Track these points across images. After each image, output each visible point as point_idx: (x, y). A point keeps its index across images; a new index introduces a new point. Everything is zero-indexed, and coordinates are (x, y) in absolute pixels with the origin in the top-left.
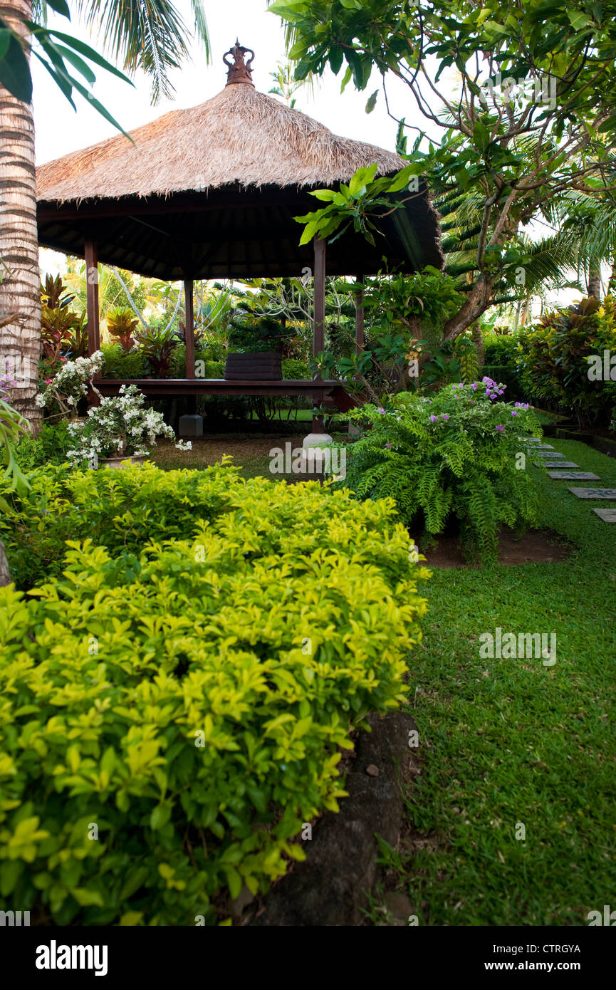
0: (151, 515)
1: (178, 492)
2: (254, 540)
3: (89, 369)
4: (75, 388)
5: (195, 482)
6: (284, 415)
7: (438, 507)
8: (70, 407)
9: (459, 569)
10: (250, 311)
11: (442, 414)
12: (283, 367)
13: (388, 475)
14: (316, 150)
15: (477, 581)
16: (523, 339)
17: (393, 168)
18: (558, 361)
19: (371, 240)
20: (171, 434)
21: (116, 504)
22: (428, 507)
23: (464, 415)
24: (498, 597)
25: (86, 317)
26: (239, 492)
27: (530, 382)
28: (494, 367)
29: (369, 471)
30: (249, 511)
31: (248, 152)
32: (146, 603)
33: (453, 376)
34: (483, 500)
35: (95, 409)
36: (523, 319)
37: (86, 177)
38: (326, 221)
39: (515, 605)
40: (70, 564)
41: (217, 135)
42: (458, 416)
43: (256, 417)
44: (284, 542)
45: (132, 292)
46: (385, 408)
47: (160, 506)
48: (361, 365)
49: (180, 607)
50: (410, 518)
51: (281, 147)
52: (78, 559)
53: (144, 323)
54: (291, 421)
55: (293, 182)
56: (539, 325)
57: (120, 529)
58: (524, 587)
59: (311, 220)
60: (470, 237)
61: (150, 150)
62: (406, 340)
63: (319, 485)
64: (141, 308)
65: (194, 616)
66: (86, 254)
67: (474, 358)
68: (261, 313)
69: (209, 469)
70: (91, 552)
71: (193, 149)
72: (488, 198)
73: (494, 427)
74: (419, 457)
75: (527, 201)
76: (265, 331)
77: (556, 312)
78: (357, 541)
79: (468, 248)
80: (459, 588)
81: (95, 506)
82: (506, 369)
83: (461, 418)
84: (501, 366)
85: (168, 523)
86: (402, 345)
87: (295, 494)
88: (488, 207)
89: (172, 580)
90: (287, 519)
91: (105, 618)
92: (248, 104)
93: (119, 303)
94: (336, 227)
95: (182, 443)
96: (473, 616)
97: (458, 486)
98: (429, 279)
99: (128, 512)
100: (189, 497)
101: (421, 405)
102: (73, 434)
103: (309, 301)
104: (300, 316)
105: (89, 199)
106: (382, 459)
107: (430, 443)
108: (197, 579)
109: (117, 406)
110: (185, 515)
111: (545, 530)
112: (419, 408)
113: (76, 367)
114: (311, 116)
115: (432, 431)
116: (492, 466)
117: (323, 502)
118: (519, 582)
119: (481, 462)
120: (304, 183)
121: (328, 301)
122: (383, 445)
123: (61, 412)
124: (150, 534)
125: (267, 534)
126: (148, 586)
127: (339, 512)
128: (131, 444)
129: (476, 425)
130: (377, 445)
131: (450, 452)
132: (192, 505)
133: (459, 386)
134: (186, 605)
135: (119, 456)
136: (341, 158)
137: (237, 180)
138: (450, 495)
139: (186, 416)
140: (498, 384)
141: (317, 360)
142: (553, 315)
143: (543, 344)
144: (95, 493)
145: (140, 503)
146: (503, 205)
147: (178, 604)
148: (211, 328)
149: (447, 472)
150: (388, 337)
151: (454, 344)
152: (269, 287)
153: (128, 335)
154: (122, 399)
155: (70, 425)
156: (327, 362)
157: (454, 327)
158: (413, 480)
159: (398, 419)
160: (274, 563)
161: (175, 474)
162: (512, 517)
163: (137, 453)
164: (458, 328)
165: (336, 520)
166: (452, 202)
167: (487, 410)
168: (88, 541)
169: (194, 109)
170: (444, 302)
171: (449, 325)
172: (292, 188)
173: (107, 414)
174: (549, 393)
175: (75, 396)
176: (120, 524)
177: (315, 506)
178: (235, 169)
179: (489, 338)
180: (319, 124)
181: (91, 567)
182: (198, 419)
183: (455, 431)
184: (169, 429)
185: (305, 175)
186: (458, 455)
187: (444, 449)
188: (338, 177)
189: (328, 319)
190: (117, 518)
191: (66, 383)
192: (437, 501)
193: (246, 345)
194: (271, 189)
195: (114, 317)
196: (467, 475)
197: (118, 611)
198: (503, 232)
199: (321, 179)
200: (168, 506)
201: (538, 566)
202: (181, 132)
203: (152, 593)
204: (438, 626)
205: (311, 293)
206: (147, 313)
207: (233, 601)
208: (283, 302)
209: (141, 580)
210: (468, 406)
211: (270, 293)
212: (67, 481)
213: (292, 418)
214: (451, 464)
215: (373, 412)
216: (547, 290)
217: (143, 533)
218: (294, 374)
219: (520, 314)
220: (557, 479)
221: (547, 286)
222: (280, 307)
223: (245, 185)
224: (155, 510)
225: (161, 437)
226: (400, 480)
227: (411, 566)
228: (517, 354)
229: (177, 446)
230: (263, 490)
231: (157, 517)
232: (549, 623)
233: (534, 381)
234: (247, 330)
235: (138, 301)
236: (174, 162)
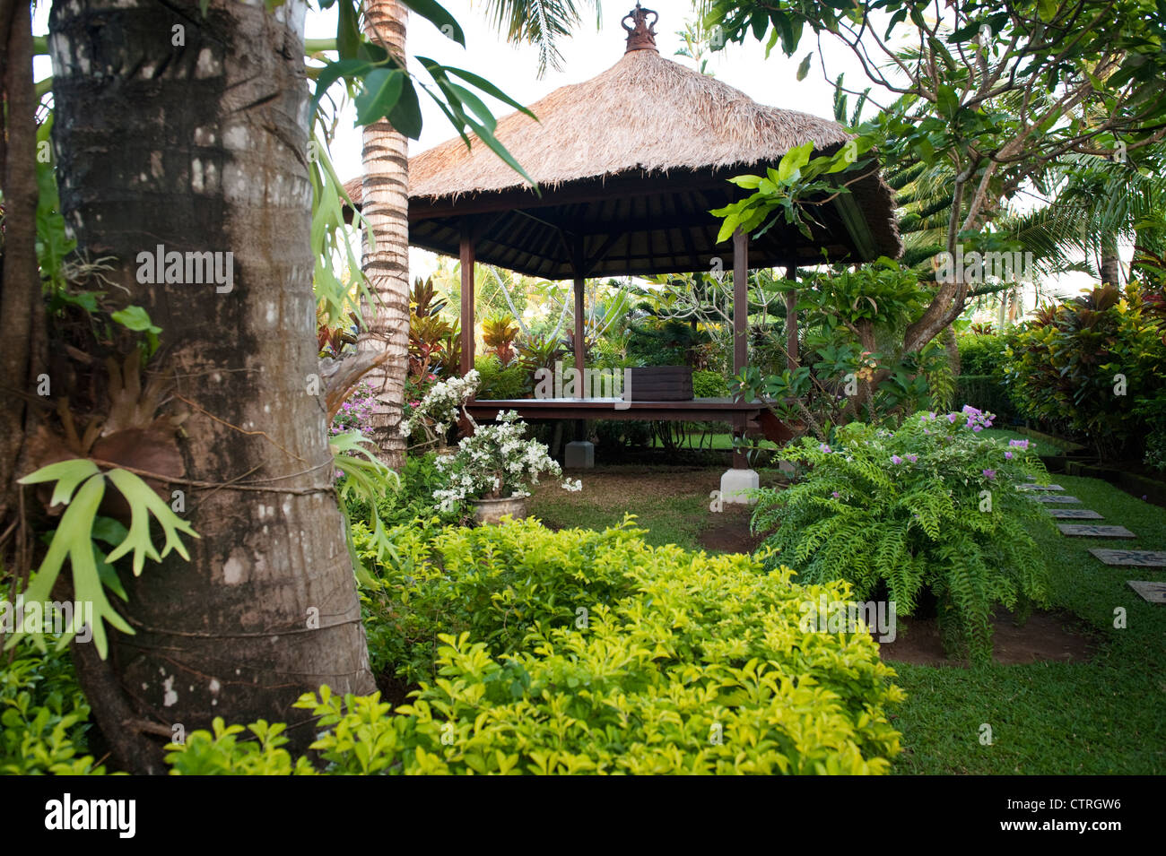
0: (537, 591)
1: (570, 564)
2: (668, 641)
3: (462, 391)
4: (445, 413)
5: (589, 549)
6: (694, 441)
7: (906, 579)
8: (437, 435)
9: (938, 667)
10: (653, 313)
11: (908, 455)
12: (694, 380)
13: (837, 534)
14: (734, 123)
15: (965, 685)
16: (1012, 341)
17: (833, 140)
18: (1064, 371)
19: (807, 232)
20: (556, 470)
21: (494, 575)
22: (892, 579)
23: (939, 455)
24: (995, 711)
25: (460, 325)
26: (647, 566)
27: (1025, 397)
28: (973, 377)
29: (810, 529)
30: (660, 598)
31: (652, 129)
32: (536, 730)
33: (921, 401)
34: (969, 571)
35: (467, 439)
36: (1011, 313)
37: (464, 167)
38: (750, 213)
39: (1021, 724)
40: (443, 665)
41: (615, 112)
42: (930, 456)
43: (659, 444)
44: (708, 648)
45: (511, 290)
46: (828, 442)
47: (548, 581)
48: (796, 385)
49: (578, 737)
50: (867, 593)
51: (692, 122)
52: (453, 660)
53: (525, 328)
54: (704, 451)
55: (707, 163)
56: (1034, 322)
57: (499, 609)
58: (1032, 698)
59: (731, 212)
60: (934, 213)
61: (537, 134)
62: (855, 352)
63: (749, 560)
64: (521, 309)
65: (596, 754)
66: (462, 253)
67: (947, 373)
68: (666, 315)
69: (608, 532)
70: (468, 650)
71: (587, 130)
72: (959, 173)
73: (981, 472)
74: (878, 511)
75: (1012, 171)
76: (672, 337)
77: (1058, 304)
78: (803, 646)
79: (932, 227)
80: (939, 695)
81: (469, 576)
82: (991, 379)
83: (934, 460)
84: (983, 376)
85: (557, 603)
86: (849, 360)
87: (718, 571)
88: (960, 184)
89: (568, 699)
90: (709, 610)
91: (487, 750)
92: (651, 73)
93: (495, 304)
94: (763, 219)
95: (570, 483)
96: (961, 739)
97: (933, 551)
98: (883, 274)
99: (509, 587)
100: (583, 570)
101: (877, 439)
102: (441, 469)
103: (727, 299)
104: (715, 317)
105: (467, 193)
106: (828, 513)
107: (893, 491)
108: (597, 698)
109: (494, 436)
110: (578, 592)
111: (1057, 612)
112: (877, 445)
113: (447, 389)
114: (727, 83)
115: (894, 476)
116: (980, 525)
117: (756, 588)
118: (1026, 689)
119: (964, 520)
120: (720, 164)
121: (751, 297)
122: (828, 495)
123: (427, 440)
124: (535, 616)
125: (685, 631)
126: (539, 706)
127: (778, 602)
128: (509, 482)
129: (955, 468)
130: (820, 493)
131: (921, 504)
132: (588, 582)
133: (931, 416)
134: (586, 736)
135: (495, 497)
136: (766, 131)
137: (639, 165)
138: (923, 563)
139: (573, 443)
140: (984, 412)
141: (739, 378)
142: (1053, 309)
143: (1041, 348)
144: (470, 559)
145: (522, 575)
146: (980, 178)
147: (576, 733)
148: (605, 334)
149: (916, 532)
150: (831, 349)
151: (920, 356)
152: (677, 283)
153: (507, 345)
154: (500, 428)
155: (438, 459)
156: (752, 380)
157: (920, 334)
158: (870, 541)
159: (849, 459)
160: (695, 677)
161: (564, 535)
162: (1011, 597)
163: (515, 494)
164: (924, 337)
165: (773, 614)
166: (908, 171)
167: (970, 449)
168: (466, 635)
169: (588, 83)
170: (904, 302)
171: (912, 330)
172: (706, 171)
173: (482, 447)
174: (1054, 412)
175: (445, 422)
176: (499, 602)
177: (745, 591)
178: (637, 150)
179: (965, 336)
180: (738, 92)
181: (469, 673)
182: (589, 447)
183: (927, 477)
184: (554, 464)
185: (723, 154)
186: (932, 511)
187: (912, 501)
188: (764, 154)
189: (751, 320)
190: (496, 596)
191: (435, 408)
192: (904, 571)
193: (648, 354)
194: (680, 173)
195: (491, 324)
196: (945, 537)
197: (503, 740)
198: (981, 213)
199: (742, 159)
200: (557, 580)
201: (1051, 667)
202: (574, 109)
203: (544, 718)
204: (912, 752)
205: (728, 288)
206: (528, 315)
207: (646, 736)
208: (694, 300)
209: (529, 696)
210: (943, 443)
211: (677, 290)
212: (436, 540)
213: (705, 446)
214: (923, 522)
215: (816, 451)
216: (1042, 275)
217: (527, 613)
218: (709, 391)
219: (1008, 305)
220: (1071, 536)
221: (1042, 269)
222: (690, 306)
223: (649, 169)
224: (542, 585)
225: (545, 474)
226: (853, 542)
227: (876, 682)
228: (1006, 360)
229: (564, 486)
230: (676, 564)
231: (544, 594)
232: (1072, 755)
233: (1031, 396)
234: (648, 335)
235: (518, 302)
236: (565, 146)
